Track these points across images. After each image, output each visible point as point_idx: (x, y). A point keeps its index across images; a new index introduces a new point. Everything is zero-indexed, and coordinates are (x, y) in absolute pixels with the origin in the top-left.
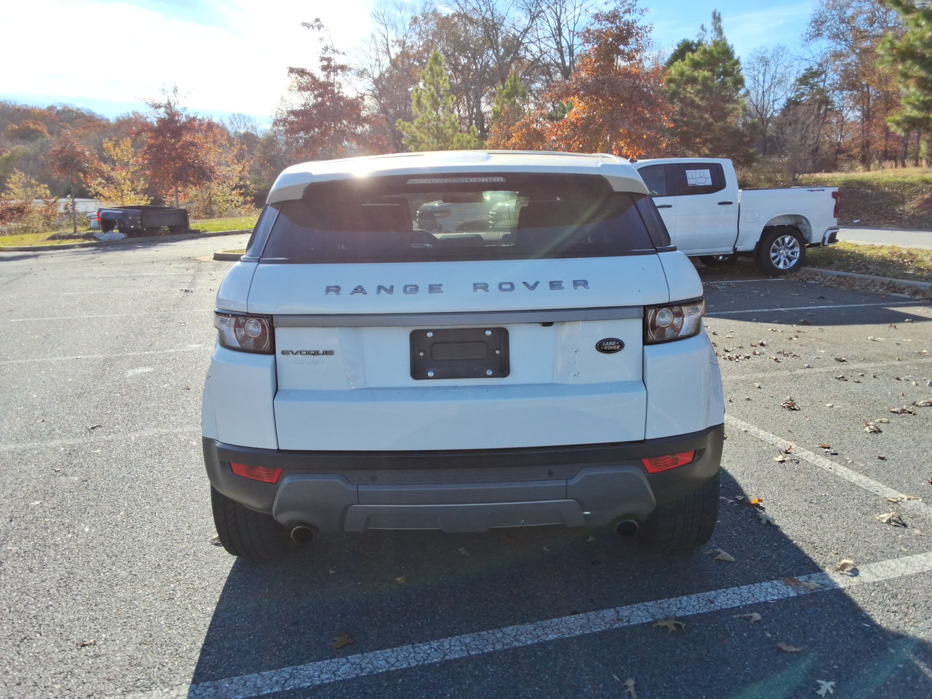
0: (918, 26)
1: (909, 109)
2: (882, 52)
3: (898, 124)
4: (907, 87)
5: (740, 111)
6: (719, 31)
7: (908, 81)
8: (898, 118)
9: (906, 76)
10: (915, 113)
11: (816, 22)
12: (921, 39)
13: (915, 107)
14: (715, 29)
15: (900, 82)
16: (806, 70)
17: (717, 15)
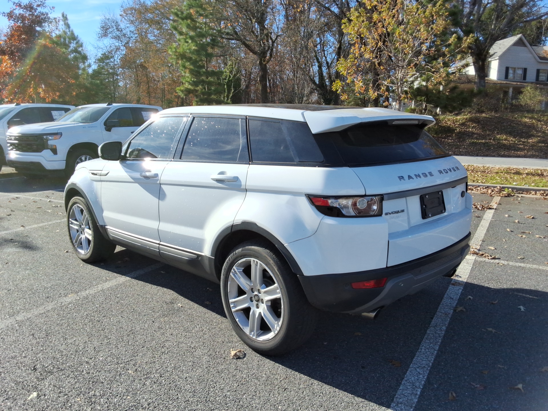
0: (187, 42)
1: (187, 85)
2: (171, 53)
3: (182, 91)
4: (185, 73)
5: (86, 76)
6: (68, 26)
7: (186, 70)
8: (182, 89)
9: (184, 67)
10: (190, 87)
11: (103, 28)
12: (190, 49)
13: (190, 83)
14: (65, 24)
15: (182, 70)
16: (102, 54)
17: (65, 15)
